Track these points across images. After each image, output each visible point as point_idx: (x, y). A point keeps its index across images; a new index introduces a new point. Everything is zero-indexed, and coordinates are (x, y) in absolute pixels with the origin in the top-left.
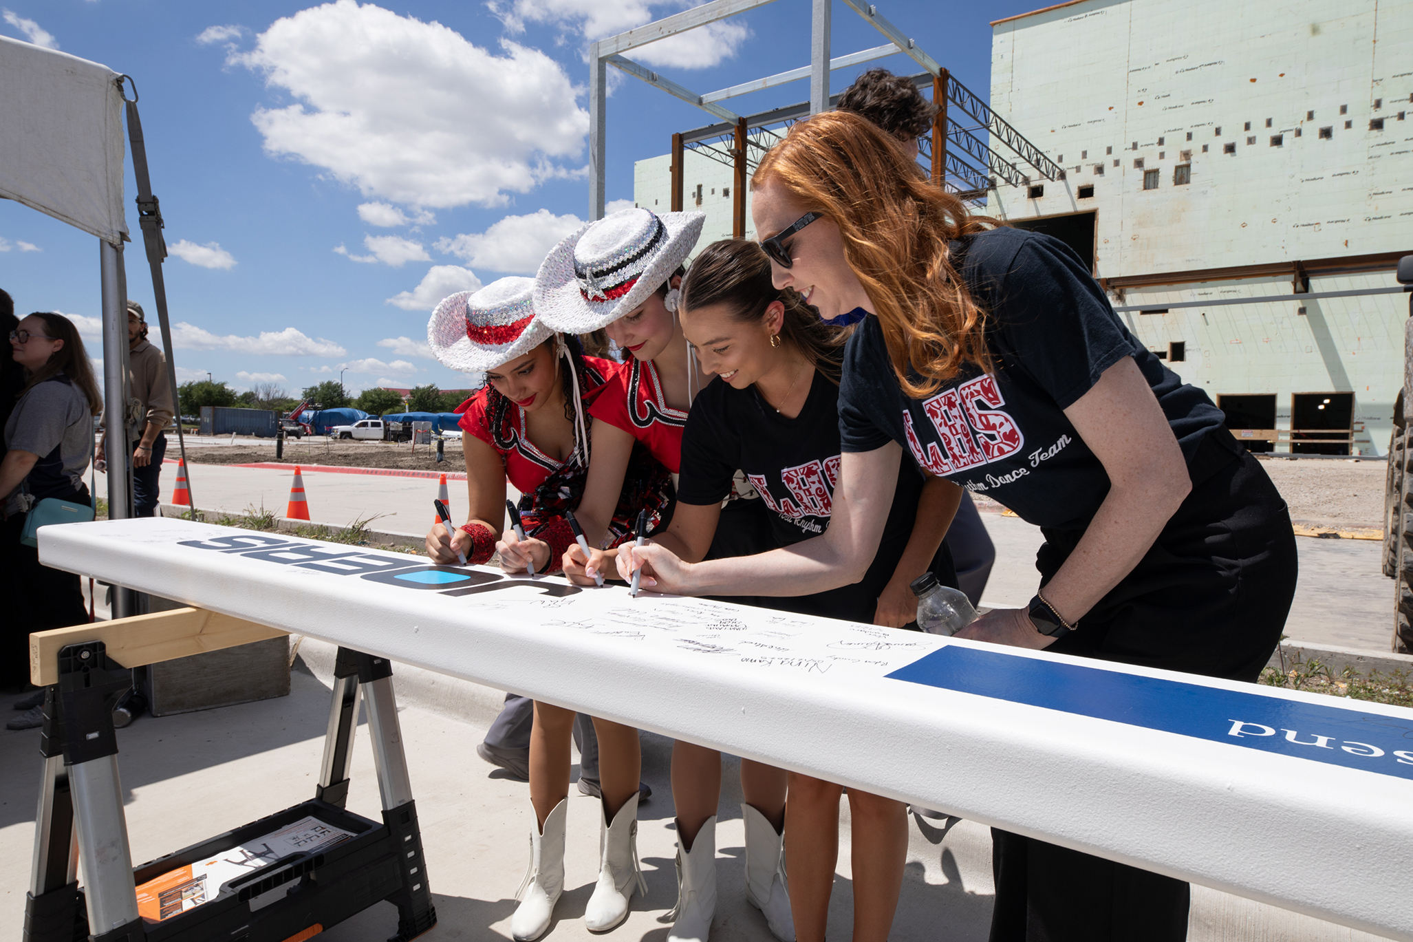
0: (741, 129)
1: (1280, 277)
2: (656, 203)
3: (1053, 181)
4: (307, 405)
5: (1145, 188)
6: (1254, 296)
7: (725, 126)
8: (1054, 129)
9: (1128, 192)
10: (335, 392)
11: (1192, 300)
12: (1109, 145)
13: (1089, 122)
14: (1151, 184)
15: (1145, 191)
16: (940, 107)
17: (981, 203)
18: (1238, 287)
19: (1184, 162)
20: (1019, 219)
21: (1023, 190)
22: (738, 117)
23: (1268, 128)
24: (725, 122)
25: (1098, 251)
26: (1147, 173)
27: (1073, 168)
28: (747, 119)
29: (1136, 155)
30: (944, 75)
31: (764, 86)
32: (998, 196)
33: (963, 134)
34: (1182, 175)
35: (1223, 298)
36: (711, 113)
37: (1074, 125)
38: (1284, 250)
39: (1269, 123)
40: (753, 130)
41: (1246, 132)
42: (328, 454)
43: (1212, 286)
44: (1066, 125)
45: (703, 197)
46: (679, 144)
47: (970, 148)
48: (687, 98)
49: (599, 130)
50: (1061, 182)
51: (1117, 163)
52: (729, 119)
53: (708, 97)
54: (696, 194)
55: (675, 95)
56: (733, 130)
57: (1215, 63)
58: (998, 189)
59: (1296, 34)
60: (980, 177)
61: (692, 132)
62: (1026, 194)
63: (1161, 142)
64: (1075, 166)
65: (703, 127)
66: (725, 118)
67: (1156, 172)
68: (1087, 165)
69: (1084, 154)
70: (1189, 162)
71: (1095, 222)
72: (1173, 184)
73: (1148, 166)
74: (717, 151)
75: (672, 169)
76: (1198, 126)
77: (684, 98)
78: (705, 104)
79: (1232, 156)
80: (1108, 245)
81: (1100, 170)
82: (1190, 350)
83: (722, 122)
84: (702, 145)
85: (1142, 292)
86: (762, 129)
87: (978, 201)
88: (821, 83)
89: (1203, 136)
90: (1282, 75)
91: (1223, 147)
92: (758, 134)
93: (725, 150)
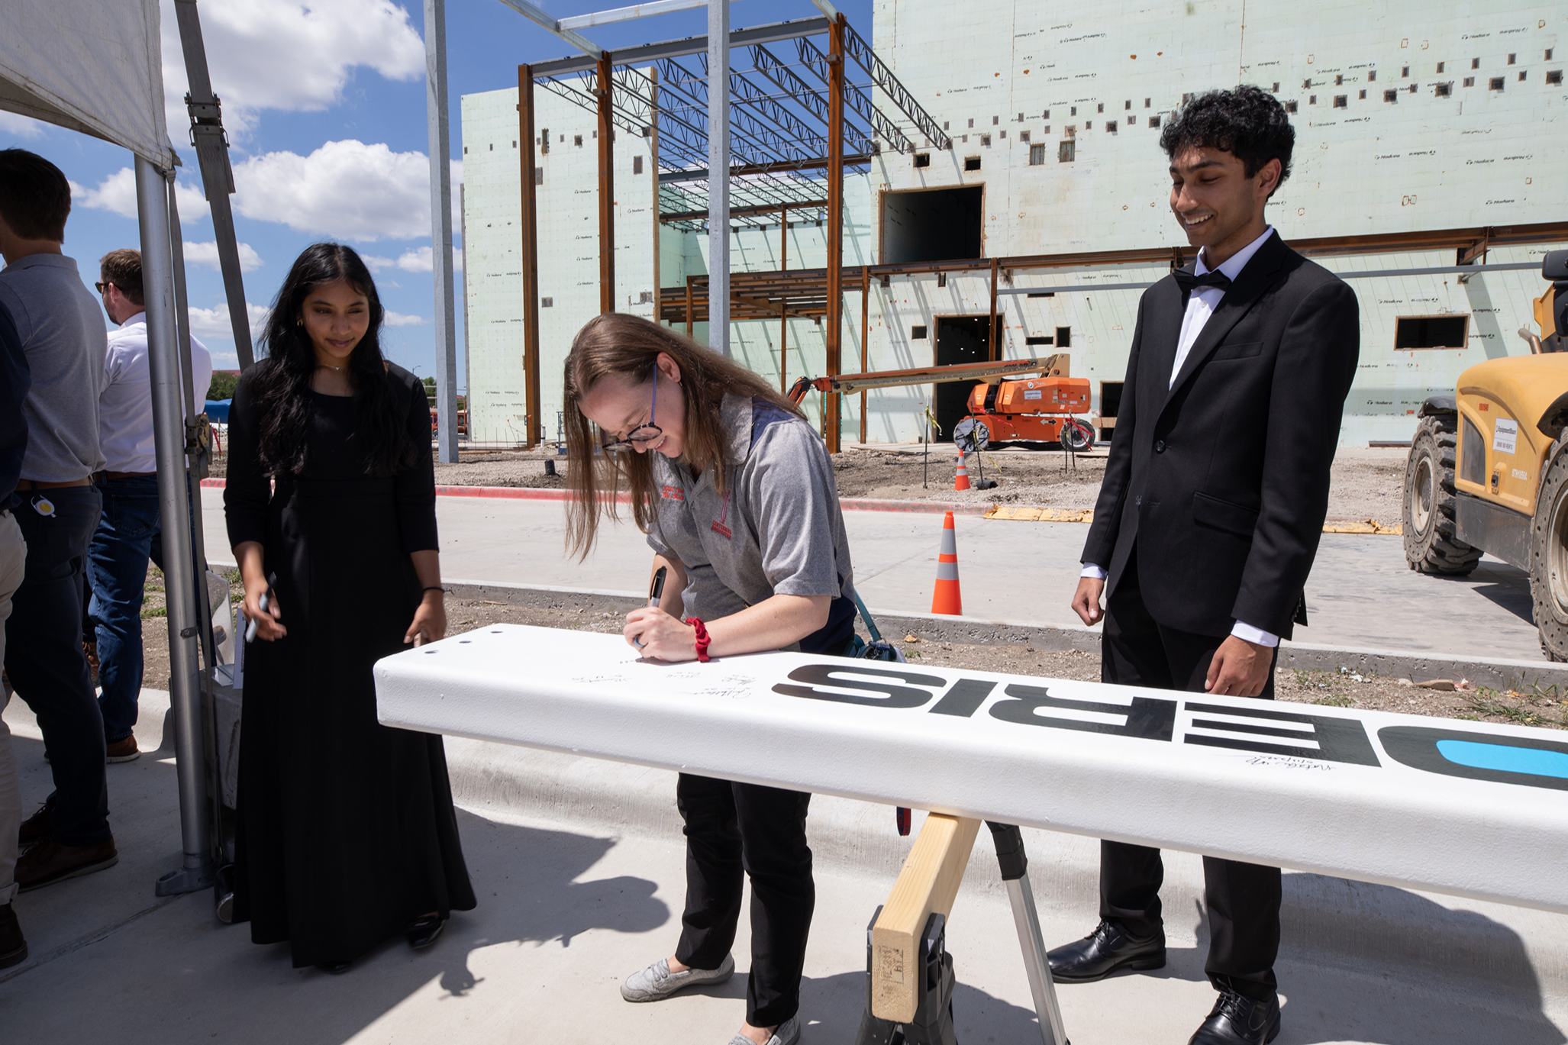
0: (605, 63)
1: (1158, 263)
2: (491, 149)
3: (940, 149)
5: (1031, 164)
6: (1134, 282)
7: (585, 60)
8: (939, 92)
9: (1015, 166)
11: (1076, 284)
12: (996, 115)
13: (975, 88)
14: (1037, 159)
15: (1032, 166)
16: (838, 58)
17: (862, 170)
18: (1119, 272)
19: (1068, 139)
20: (905, 190)
21: (909, 158)
22: (600, 50)
23: (1147, 109)
24: (585, 54)
25: (986, 229)
26: (1033, 147)
27: (959, 137)
28: (611, 53)
29: (1023, 127)
30: (841, 22)
31: (637, 16)
32: (882, 163)
34: (1067, 152)
35: (1106, 283)
36: (571, 42)
37: (960, 90)
38: (1161, 235)
39: (1148, 103)
40: (618, 67)
41: (1127, 111)
43: (1096, 270)
44: (952, 90)
45: (550, 145)
46: (527, 78)
47: (859, 108)
48: (542, 22)
49: (437, 52)
50: (947, 152)
51: (1003, 135)
52: (591, 52)
53: (568, 22)
54: (541, 141)
55: (527, 16)
56: (596, 65)
57: (1098, 35)
58: (882, 154)
59: (1172, 12)
60: (864, 140)
61: (544, 64)
62: (912, 163)
63: (1046, 115)
64: (961, 135)
65: (557, 59)
66: (587, 50)
67: (1042, 146)
68: (973, 135)
69: (971, 123)
70: (1073, 138)
71: (983, 196)
72: (1058, 161)
73: (1034, 139)
74: (571, 89)
75: (519, 108)
76: (1082, 101)
77: (539, 21)
78: (564, 31)
79: (1113, 135)
80: (995, 223)
81: (986, 141)
82: (1075, 335)
83: (581, 55)
84: (554, 80)
85: (1029, 274)
86: (628, 67)
87: (859, 167)
88: (721, 17)
89: (1087, 111)
90: (1160, 54)
91: (1105, 125)
92: (624, 72)
93: (583, 90)
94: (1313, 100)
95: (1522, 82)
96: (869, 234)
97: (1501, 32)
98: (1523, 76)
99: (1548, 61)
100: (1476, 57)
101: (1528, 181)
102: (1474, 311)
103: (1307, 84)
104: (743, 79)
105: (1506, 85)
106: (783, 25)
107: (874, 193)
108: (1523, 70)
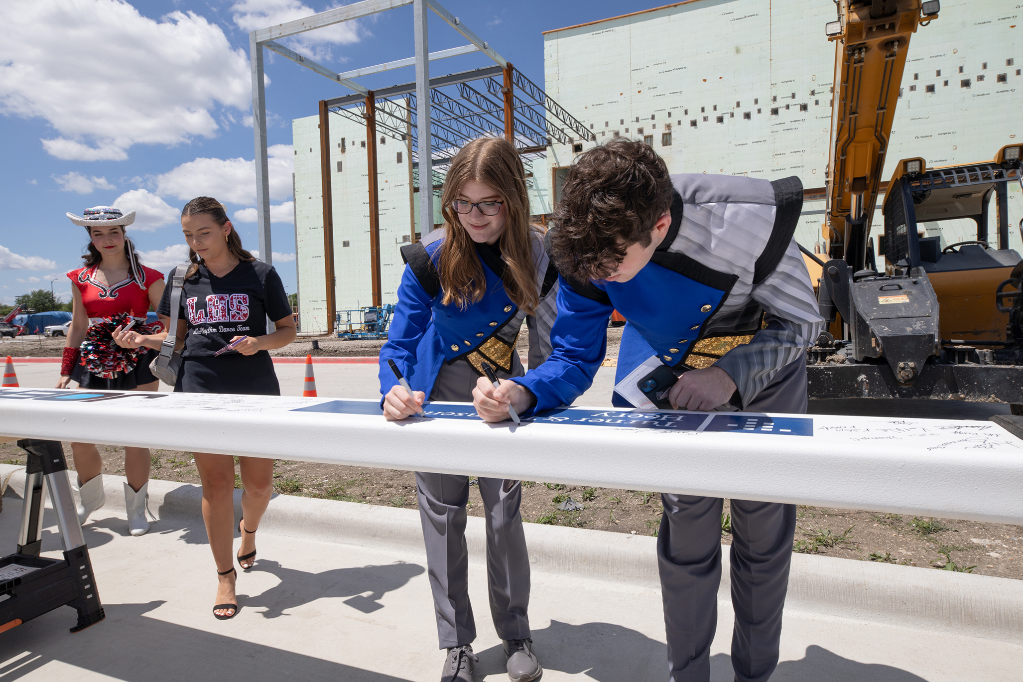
0: (370, 98)
2: (311, 151)
3: (588, 141)
4: (20, 310)
7: (358, 97)
8: (587, 106)
10: (46, 298)
12: (622, 119)
13: (608, 103)
16: (509, 90)
17: (541, 155)
19: (667, 131)
21: (570, 147)
22: (367, 90)
23: (715, 112)
24: (358, 93)
26: (646, 138)
28: (374, 92)
29: (639, 125)
30: (510, 68)
31: (385, 69)
32: (553, 150)
33: (526, 108)
34: (667, 140)
36: (347, 86)
37: (600, 104)
39: (715, 108)
40: (379, 100)
41: (703, 113)
42: (41, 349)
44: (595, 104)
45: (346, 147)
46: (325, 108)
47: (532, 118)
48: (328, 75)
49: (259, 97)
50: (593, 142)
51: (627, 130)
52: (361, 92)
53: (344, 75)
54: (341, 145)
55: (318, 73)
56: (364, 99)
57: (682, 68)
58: (553, 145)
59: (727, 53)
60: (540, 137)
61: (334, 99)
62: (571, 149)
63: (653, 117)
64: (601, 132)
65: (342, 97)
66: (358, 91)
67: (651, 137)
68: (609, 131)
69: (607, 124)
70: (670, 131)
72: (662, 145)
73: (646, 133)
74: (354, 114)
75: (320, 126)
76: (675, 108)
77: (326, 75)
78: (342, 80)
79: (695, 128)
83: (356, 94)
84: (342, 109)
86: (386, 100)
87: (538, 154)
89: (678, 115)
90: (721, 78)
91: (689, 122)
92: (383, 103)
93: (359, 114)
94: (817, 103)
95: (946, 87)
96: (547, 195)
97: (931, 57)
98: (946, 83)
99: (961, 74)
100: (916, 73)
101: (955, 148)
102: (927, 230)
103: (813, 93)
104: (458, 103)
105: (936, 89)
106: (476, 71)
107: (549, 169)
108: (946, 80)
